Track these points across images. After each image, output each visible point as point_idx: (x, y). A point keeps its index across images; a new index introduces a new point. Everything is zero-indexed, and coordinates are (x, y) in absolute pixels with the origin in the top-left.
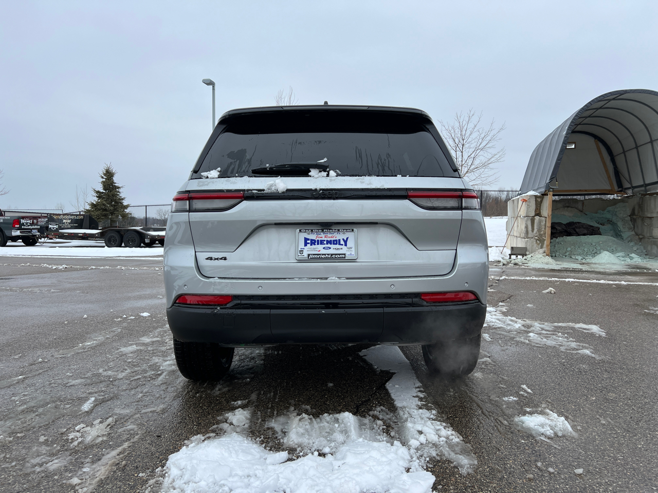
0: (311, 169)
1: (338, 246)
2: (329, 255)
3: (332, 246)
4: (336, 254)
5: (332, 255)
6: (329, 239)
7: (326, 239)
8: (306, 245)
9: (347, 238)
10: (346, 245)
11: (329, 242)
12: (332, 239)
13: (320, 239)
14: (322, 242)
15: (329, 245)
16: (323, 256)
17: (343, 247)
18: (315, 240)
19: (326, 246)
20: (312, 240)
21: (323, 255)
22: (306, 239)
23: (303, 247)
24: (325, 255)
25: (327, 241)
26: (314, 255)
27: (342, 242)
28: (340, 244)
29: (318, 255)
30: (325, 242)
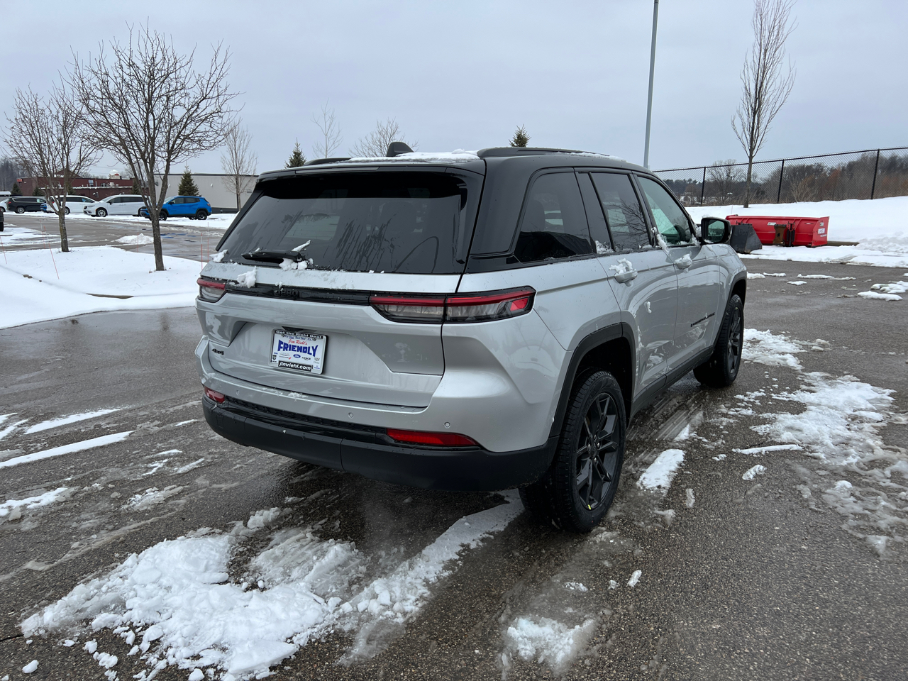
0: (284, 259)
1: (306, 355)
2: (297, 364)
3: (302, 354)
4: (303, 365)
5: (300, 365)
6: (300, 345)
7: (297, 345)
8: (279, 350)
9: (317, 347)
10: (314, 355)
11: (300, 349)
12: (303, 346)
13: (292, 344)
14: (293, 348)
15: (299, 353)
16: (292, 366)
17: (311, 356)
18: (287, 345)
19: (296, 353)
20: (285, 344)
21: (292, 363)
22: (280, 342)
23: (277, 352)
24: (294, 364)
25: (298, 347)
26: (284, 362)
27: (311, 351)
28: (309, 353)
29: (288, 363)
30: (296, 349)
